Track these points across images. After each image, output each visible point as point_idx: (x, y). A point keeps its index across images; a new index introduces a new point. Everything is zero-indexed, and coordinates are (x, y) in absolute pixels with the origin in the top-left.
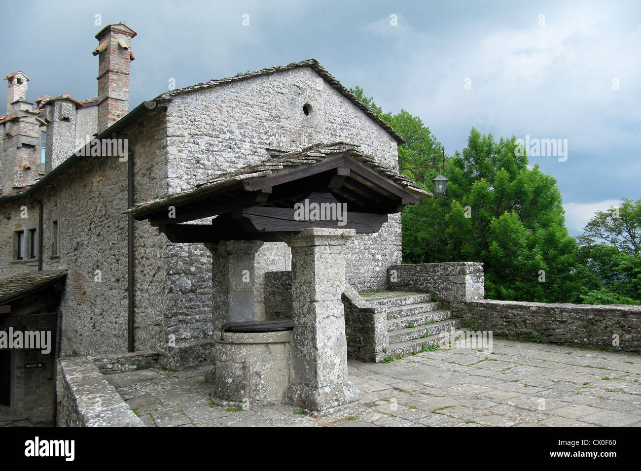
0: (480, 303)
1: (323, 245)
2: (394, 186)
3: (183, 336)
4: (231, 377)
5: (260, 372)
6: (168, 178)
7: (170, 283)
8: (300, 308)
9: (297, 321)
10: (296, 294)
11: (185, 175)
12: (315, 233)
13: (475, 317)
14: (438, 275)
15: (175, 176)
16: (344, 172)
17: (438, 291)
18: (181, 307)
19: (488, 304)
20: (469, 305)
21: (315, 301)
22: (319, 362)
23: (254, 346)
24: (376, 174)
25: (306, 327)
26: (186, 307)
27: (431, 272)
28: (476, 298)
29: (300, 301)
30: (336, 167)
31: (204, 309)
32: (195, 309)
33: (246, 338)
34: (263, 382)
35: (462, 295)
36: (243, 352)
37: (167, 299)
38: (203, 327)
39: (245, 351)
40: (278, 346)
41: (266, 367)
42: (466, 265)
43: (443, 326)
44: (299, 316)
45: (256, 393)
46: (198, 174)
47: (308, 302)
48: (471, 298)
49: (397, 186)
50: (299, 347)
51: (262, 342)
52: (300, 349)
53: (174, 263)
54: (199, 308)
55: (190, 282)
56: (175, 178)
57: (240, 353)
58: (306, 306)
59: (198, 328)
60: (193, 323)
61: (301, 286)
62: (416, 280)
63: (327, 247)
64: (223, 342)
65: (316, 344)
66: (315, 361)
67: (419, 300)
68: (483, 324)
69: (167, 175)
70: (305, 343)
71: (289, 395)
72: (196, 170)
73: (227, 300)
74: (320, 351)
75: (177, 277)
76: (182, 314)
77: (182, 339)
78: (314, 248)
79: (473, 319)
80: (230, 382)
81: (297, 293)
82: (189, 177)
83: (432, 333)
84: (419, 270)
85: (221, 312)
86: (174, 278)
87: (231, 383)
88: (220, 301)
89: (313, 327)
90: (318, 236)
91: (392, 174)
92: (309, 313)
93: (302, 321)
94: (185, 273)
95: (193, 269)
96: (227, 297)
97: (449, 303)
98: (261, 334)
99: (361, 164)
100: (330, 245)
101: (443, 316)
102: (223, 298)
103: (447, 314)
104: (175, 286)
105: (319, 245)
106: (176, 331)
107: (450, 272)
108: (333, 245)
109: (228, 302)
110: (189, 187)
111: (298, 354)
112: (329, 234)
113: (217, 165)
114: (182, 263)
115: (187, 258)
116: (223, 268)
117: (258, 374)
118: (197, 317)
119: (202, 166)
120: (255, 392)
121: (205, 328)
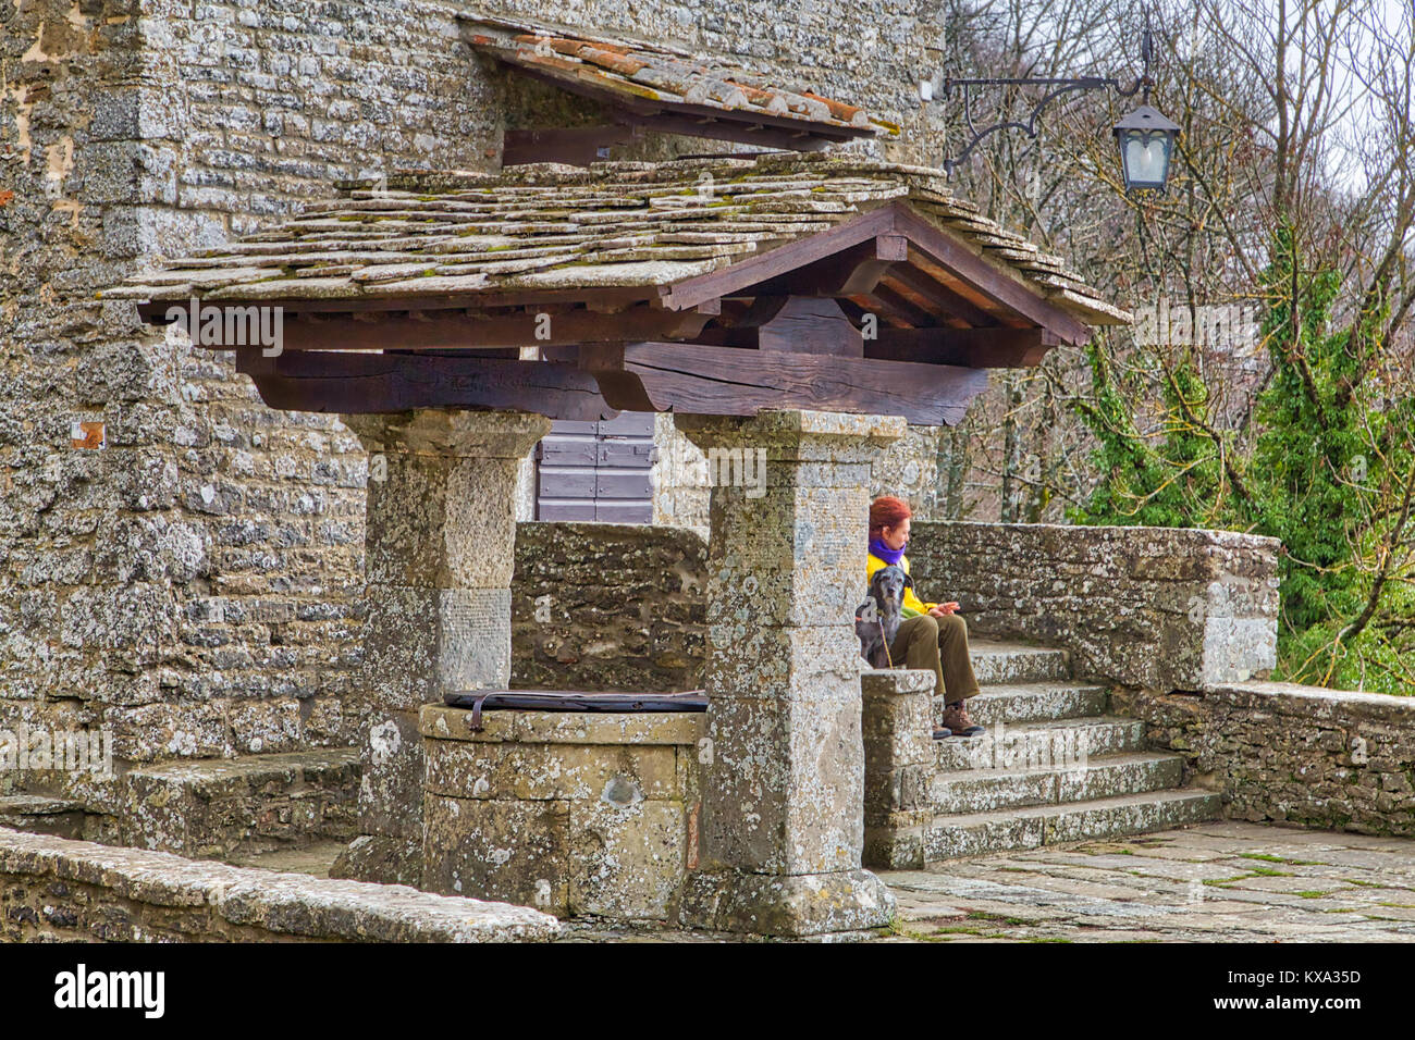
0: (1258, 696)
1: (817, 461)
2: (1021, 286)
3: (172, 747)
4: (505, 845)
5: (602, 830)
6: (139, 139)
7: (137, 544)
8: (734, 643)
9: (724, 681)
10: (724, 601)
11: (191, 129)
12: (805, 427)
13: (1236, 747)
14: (1100, 576)
15: (162, 132)
16: (891, 250)
17: (1093, 642)
18: (169, 636)
19: (1288, 697)
20: (1216, 704)
21: (789, 623)
22: (793, 802)
23: (587, 751)
24: (975, 252)
25: (754, 701)
26: (184, 638)
27: (1071, 562)
28: (1244, 674)
29: (736, 622)
30: (874, 235)
31: (239, 649)
32: (211, 646)
33: (564, 728)
34: (610, 862)
35: (1188, 660)
36: (552, 768)
37: (128, 602)
38: (232, 718)
39: (554, 766)
40: (656, 755)
41: (621, 816)
42: (1212, 542)
43: (1112, 770)
44: (733, 667)
45: (590, 894)
46: (233, 123)
47: (765, 625)
48: (1225, 675)
49: (1032, 288)
50: (726, 760)
51: (612, 741)
52: (729, 765)
53: (154, 466)
54: (224, 642)
55: (196, 541)
56: (162, 139)
57: (541, 771)
58: (759, 638)
59: (217, 721)
60: (205, 701)
61: (741, 579)
62: (1003, 593)
63: (826, 467)
64: (484, 737)
65: (788, 749)
66: (783, 799)
67: (1011, 672)
68: (1264, 777)
69: (137, 129)
70: (749, 746)
71: (692, 900)
72: (227, 108)
73: (436, 611)
74: (796, 771)
75: (160, 518)
76: (168, 662)
77: (169, 757)
78: (792, 468)
79: (1226, 758)
80: (500, 862)
81: (727, 598)
82: (205, 135)
83: (1075, 793)
84: (1016, 547)
85: (405, 654)
86: (150, 526)
87: (506, 863)
88: (403, 616)
89: (779, 700)
90: (811, 434)
91: (1024, 256)
92: (766, 657)
93: (742, 680)
94: (185, 508)
95: (208, 494)
96: (436, 603)
97: (1138, 688)
98: (611, 718)
99: (936, 224)
100: (835, 462)
101: (1115, 738)
102: (416, 605)
103: (1128, 734)
104: (155, 553)
105: (808, 462)
106: (154, 724)
107: (1150, 566)
108: (844, 463)
109: (437, 620)
110: (204, 177)
111: (723, 780)
112: (839, 431)
113: (295, 90)
114: (174, 471)
115: (193, 451)
116: (422, 504)
117: (596, 836)
118: (217, 677)
119: (246, 94)
120: (586, 890)
121: (238, 722)
